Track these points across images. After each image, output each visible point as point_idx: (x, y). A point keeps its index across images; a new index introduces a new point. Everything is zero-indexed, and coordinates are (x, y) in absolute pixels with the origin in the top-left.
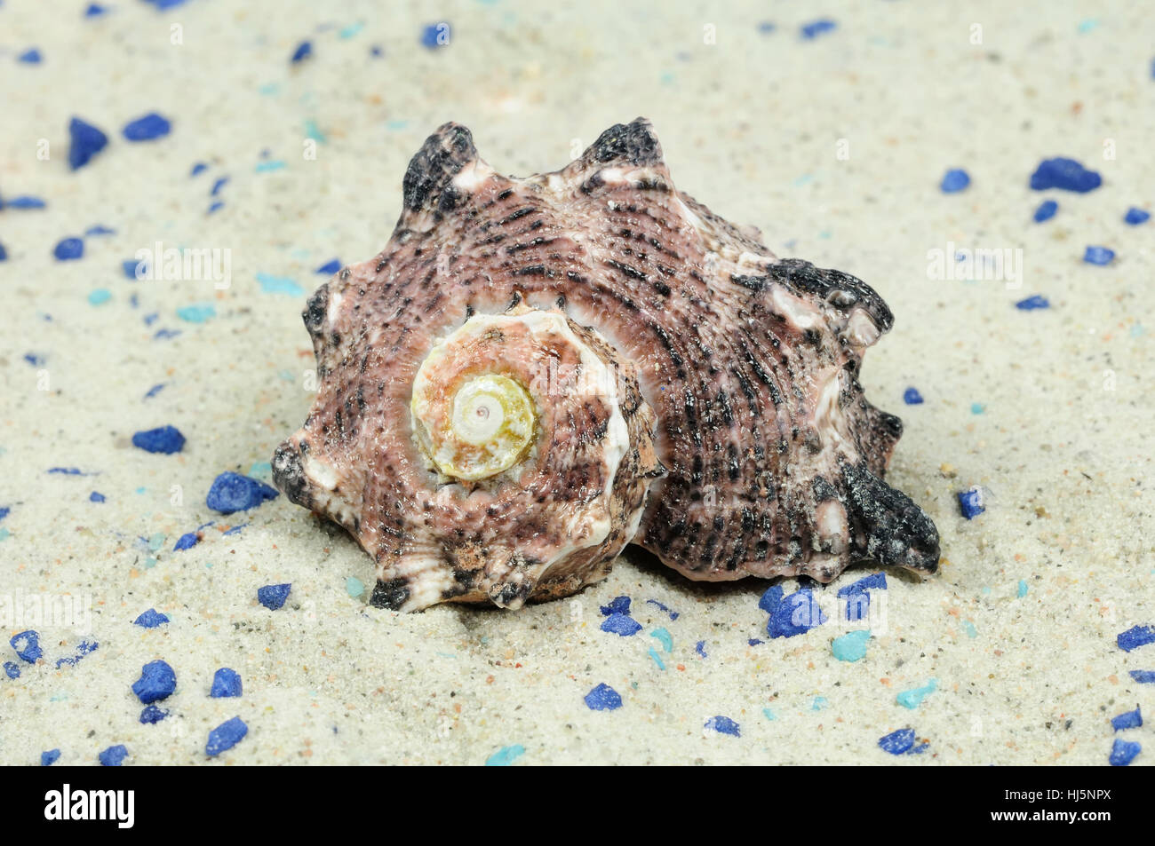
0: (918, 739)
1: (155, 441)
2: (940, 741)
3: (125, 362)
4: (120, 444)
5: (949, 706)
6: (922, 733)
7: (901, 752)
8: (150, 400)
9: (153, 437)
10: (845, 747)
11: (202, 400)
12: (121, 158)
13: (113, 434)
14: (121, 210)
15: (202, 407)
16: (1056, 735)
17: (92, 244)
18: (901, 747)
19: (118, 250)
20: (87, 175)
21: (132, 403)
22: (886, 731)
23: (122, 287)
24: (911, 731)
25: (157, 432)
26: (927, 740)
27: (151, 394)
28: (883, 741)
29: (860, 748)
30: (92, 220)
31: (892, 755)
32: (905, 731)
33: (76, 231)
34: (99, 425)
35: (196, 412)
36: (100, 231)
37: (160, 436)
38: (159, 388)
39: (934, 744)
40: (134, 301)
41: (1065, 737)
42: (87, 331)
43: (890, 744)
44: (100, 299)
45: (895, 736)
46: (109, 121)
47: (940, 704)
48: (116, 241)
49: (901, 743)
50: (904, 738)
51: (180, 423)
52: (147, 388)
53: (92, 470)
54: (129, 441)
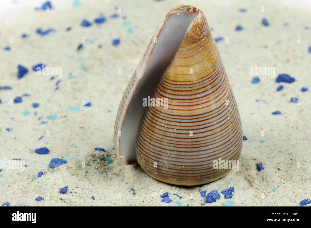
1: (41, 151)
3: (33, 130)
4: (32, 152)
8: (40, 140)
9: (41, 150)
11: (54, 140)
12: (31, 76)
13: (30, 149)
14: (32, 89)
15: (54, 142)
17: (24, 99)
19: (31, 100)
20: (23, 80)
21: (35, 141)
23: (33, 110)
25: (42, 149)
27: (40, 139)
30: (24, 92)
33: (20, 95)
34: (26, 147)
35: (52, 144)
36: (26, 95)
37: (42, 150)
38: (42, 137)
40: (35, 114)
42: (23, 122)
44: (26, 113)
46: (28, 66)
48: (30, 98)
51: (48, 147)
52: (39, 137)
53: (24, 159)
54: (34, 151)
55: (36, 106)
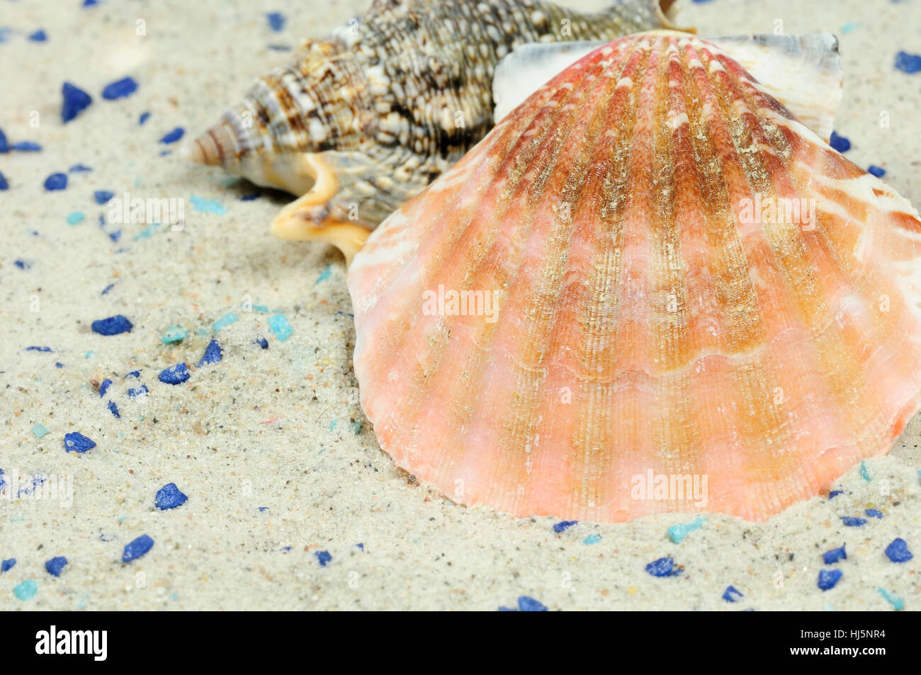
0: (676, 565)
1: (108, 327)
2: (693, 567)
3: (90, 266)
4: (83, 330)
5: (705, 541)
6: (679, 561)
7: (663, 575)
8: (105, 296)
9: (107, 324)
10: (620, 570)
11: (140, 295)
12: (101, 114)
13: (79, 322)
14: (97, 153)
15: (139, 300)
16: (782, 564)
17: (74, 178)
18: (663, 572)
19: (93, 183)
20: (74, 126)
21: (93, 298)
22: (651, 558)
23: (95, 209)
24: (670, 560)
25: (109, 320)
26: (682, 566)
27: (104, 292)
28: (649, 567)
29: (630, 571)
30: (75, 161)
31: (655, 578)
32: (665, 560)
33: (63, 169)
34: (68, 315)
35: (136, 305)
36: (81, 168)
37: (112, 323)
38: (110, 287)
39: (688, 570)
40: (102, 220)
41: (789, 565)
42: (64, 244)
43: (654, 570)
44: (76, 220)
45: (658, 563)
46: (92, 85)
47: (698, 539)
48: (92, 176)
49: (663, 569)
50: (665, 565)
51: (126, 312)
52: (104, 287)
53: (60, 349)
54: (90, 328)
55: (103, 198)
